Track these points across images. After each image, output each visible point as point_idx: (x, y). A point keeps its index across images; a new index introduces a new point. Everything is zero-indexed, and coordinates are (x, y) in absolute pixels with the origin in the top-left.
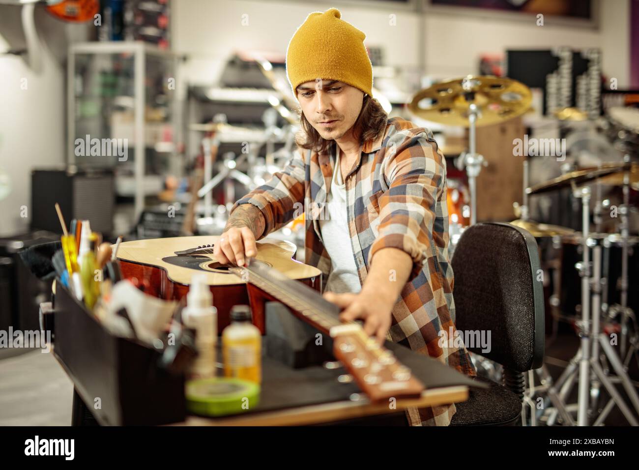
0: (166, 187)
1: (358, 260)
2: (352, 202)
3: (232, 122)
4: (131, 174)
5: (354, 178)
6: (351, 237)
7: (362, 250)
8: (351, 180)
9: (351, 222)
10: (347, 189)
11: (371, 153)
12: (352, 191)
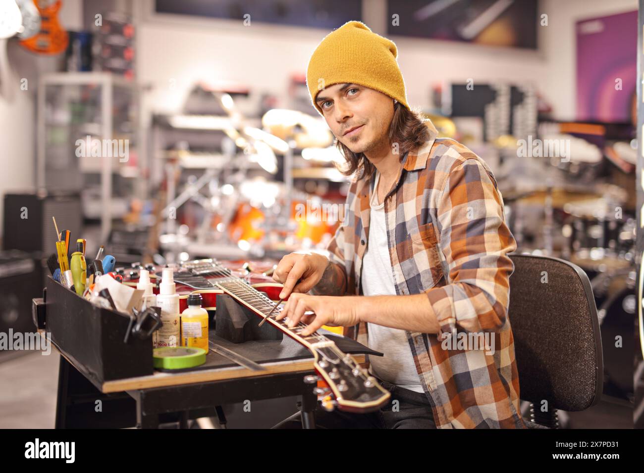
0: (131, 210)
1: (400, 291)
2: (393, 226)
3: (194, 149)
4: (97, 197)
5: (394, 197)
6: (392, 266)
7: (406, 281)
8: (391, 201)
9: (392, 249)
10: (386, 211)
11: (413, 171)
12: (392, 214)
